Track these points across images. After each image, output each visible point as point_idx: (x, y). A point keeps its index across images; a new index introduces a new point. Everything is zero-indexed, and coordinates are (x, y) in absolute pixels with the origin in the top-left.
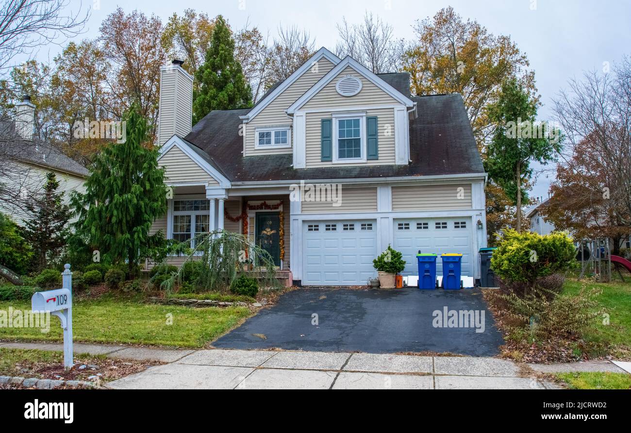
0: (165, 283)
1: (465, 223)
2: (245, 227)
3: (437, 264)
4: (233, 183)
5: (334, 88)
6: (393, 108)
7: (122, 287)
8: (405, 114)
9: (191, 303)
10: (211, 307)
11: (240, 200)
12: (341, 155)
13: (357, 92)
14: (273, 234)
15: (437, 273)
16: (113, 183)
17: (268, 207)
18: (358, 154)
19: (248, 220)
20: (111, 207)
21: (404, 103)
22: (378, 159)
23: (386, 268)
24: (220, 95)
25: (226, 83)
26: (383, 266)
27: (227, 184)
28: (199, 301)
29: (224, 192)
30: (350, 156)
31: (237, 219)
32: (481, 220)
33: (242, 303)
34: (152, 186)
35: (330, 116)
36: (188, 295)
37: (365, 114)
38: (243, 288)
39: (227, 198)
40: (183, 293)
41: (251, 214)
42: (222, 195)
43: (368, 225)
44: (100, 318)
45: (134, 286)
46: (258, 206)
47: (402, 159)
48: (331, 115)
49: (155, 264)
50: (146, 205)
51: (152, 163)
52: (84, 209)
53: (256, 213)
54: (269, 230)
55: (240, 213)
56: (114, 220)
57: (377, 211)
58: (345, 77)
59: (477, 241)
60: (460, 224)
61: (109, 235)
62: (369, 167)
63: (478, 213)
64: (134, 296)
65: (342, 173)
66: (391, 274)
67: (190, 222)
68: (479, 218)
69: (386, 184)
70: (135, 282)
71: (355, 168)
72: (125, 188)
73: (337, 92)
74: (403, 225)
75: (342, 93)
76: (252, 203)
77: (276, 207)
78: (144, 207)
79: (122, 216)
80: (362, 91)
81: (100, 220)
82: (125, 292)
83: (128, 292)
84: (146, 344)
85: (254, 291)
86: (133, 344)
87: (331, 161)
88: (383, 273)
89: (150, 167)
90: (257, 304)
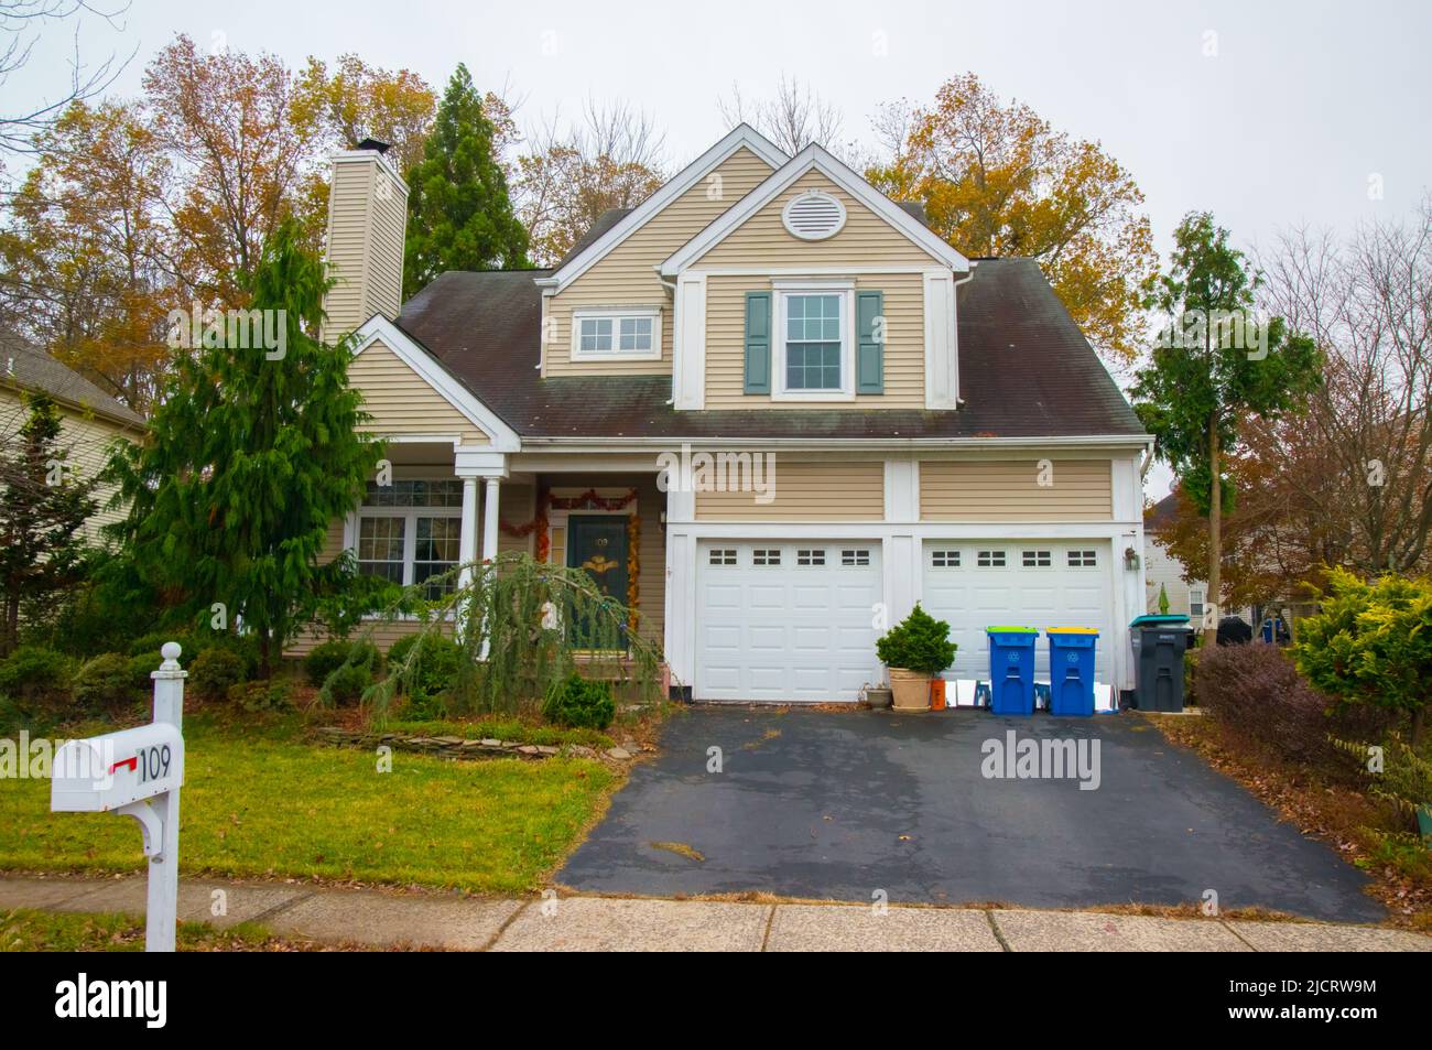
0: (375, 691)
1: (1093, 554)
2: (542, 552)
3: (1036, 653)
4: (526, 439)
5: (778, 218)
6: (921, 273)
7: (240, 698)
8: (950, 288)
9: (443, 747)
10: (502, 760)
11: (533, 482)
12: (794, 381)
13: (833, 231)
14: (609, 570)
15: (1035, 674)
16: (228, 421)
17: (600, 503)
18: (833, 381)
19: (550, 534)
20: (224, 484)
21: (948, 262)
22: (882, 395)
23: (914, 660)
24: (460, 237)
25: (475, 209)
26: (905, 656)
27: (509, 440)
28: (466, 743)
29: (500, 461)
30: (814, 384)
31: (525, 531)
32: (1134, 549)
33: (582, 750)
34: (332, 435)
35: (767, 286)
36: (432, 726)
37: (852, 285)
38: (579, 708)
39: (507, 476)
40: (416, 719)
41: (558, 520)
42: (495, 469)
43: (857, 553)
44: (200, 791)
45: (274, 698)
46: (574, 500)
47: (942, 397)
48: (770, 283)
49: (330, 639)
50: (316, 483)
51: (336, 375)
52: (144, 489)
53: (570, 516)
54: (602, 559)
55: (531, 517)
56: (231, 519)
57: (883, 519)
58: (805, 196)
59: (1125, 599)
60: (1083, 556)
61: (213, 558)
62: (861, 413)
63: (1127, 530)
64: (274, 724)
65: (798, 426)
66: (923, 675)
67: (402, 534)
68: (1128, 543)
69: (905, 456)
70: (276, 684)
71: (828, 413)
72: (260, 438)
73: (784, 228)
74: (944, 556)
75: (797, 232)
76: (558, 492)
77: (621, 503)
78: (312, 490)
79: (253, 508)
80: (847, 230)
81: (193, 516)
82: (247, 712)
83: (257, 712)
84: (366, 880)
85: (605, 717)
86: (327, 880)
87: (769, 395)
88: (902, 672)
89: (331, 384)
90: (619, 753)
